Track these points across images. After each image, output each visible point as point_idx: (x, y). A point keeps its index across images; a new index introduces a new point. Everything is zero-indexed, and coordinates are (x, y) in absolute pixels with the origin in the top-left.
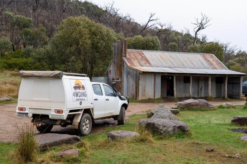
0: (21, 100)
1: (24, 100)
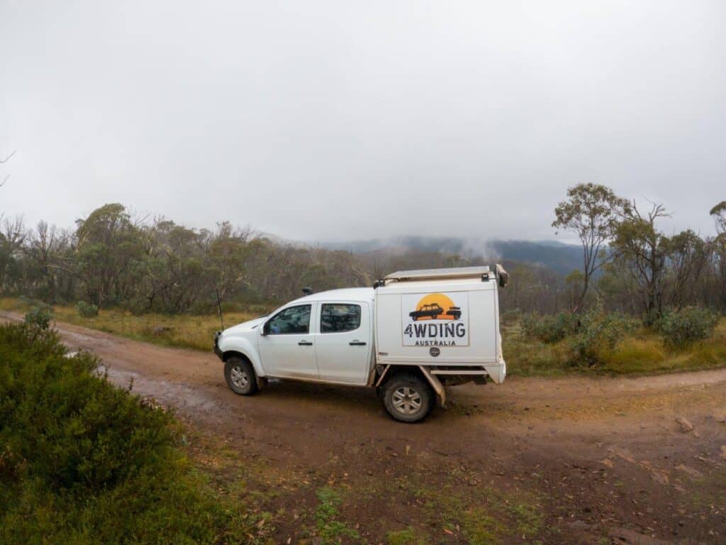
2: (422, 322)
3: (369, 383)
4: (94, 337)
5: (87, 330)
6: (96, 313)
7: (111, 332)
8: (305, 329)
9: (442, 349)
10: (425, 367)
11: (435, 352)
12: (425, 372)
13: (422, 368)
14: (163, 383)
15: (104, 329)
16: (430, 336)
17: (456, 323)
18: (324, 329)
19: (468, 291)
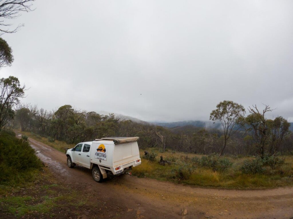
0: (115, 162)
1: (117, 162)
2: (99, 152)
3: (91, 168)
4: (48, 148)
5: (47, 146)
6: (54, 141)
7: (53, 147)
8: (80, 151)
9: (101, 160)
10: (100, 165)
11: (100, 161)
12: (99, 167)
13: (99, 166)
14: (55, 162)
15: (51, 146)
16: (100, 156)
17: (105, 153)
18: (83, 151)
19: (108, 144)
